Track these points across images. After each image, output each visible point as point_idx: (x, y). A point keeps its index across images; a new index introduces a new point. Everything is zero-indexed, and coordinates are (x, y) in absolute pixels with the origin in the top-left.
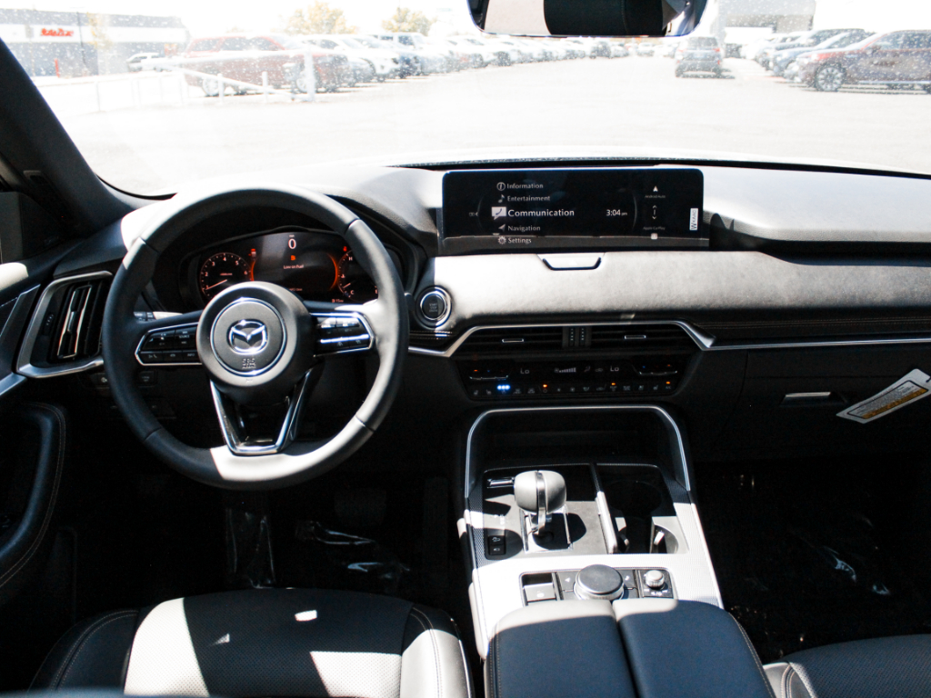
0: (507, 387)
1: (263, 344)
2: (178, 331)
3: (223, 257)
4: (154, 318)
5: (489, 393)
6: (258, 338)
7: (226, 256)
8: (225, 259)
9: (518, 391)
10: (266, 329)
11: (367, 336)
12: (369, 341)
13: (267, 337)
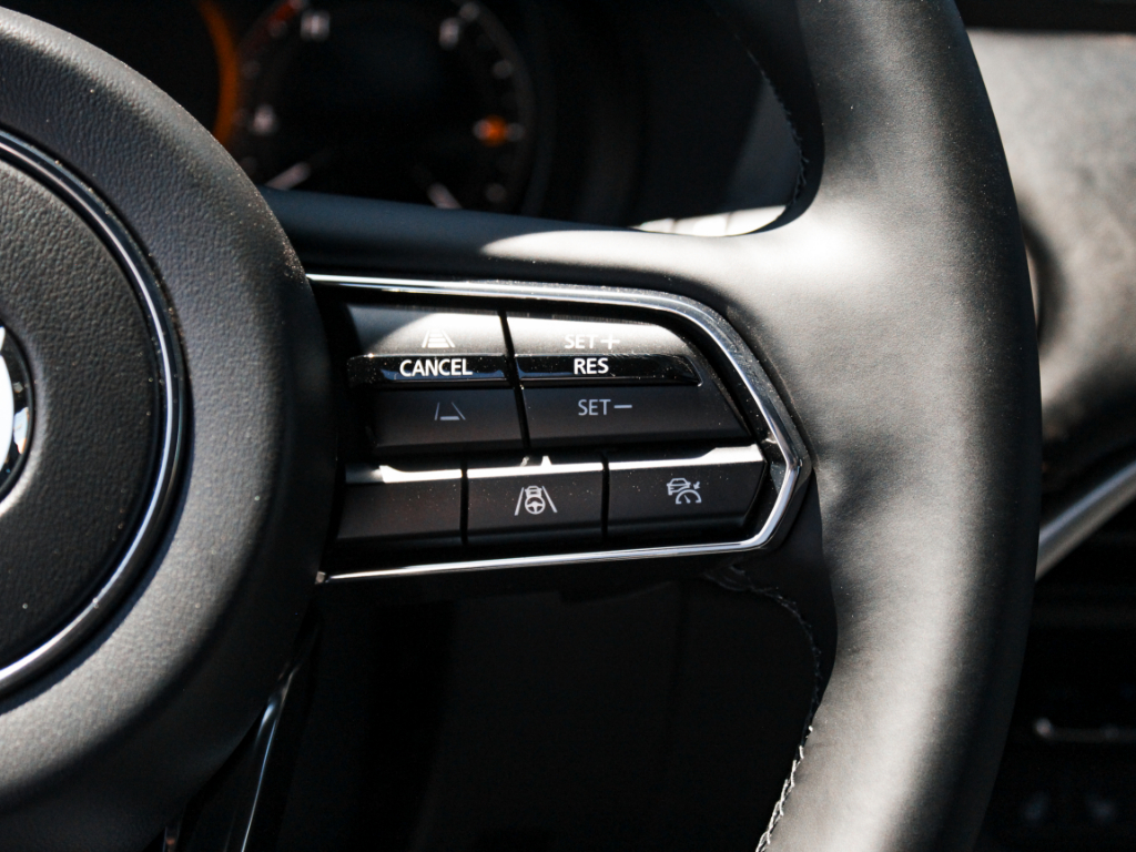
11: (752, 454)
12: (767, 493)
13: (24, 413)
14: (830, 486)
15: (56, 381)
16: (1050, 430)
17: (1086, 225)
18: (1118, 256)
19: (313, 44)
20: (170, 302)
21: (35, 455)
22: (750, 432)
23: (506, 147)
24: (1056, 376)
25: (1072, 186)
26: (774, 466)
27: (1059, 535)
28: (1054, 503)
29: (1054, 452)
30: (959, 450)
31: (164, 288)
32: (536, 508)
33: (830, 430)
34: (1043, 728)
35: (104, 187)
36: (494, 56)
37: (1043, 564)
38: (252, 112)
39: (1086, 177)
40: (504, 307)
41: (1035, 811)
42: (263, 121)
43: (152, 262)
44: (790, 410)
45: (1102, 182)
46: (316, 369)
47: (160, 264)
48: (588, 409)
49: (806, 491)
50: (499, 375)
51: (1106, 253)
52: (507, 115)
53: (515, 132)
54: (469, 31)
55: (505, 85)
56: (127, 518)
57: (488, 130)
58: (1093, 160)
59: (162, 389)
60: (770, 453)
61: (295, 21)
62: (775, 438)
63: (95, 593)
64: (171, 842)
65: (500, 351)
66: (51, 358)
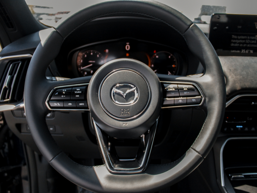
0: (241, 127)
1: (135, 99)
2: (73, 88)
3: (91, 53)
4: (56, 80)
5: (232, 129)
6: (131, 95)
7: (93, 52)
8: (92, 54)
9: (246, 129)
10: (137, 89)
11: (200, 97)
12: (201, 100)
13: (137, 94)
14: (207, 100)
15: (140, 91)
16: (227, 94)
17: (230, 75)
18: (233, 77)
19: (157, 59)
20: (149, 84)
21: (139, 98)
22: (200, 95)
23: (175, 67)
24: (228, 89)
25: (229, 71)
26: (202, 98)
27: (228, 104)
28: (227, 100)
29: (228, 96)
30: (219, 96)
31: (149, 83)
32: (181, 102)
33: (207, 95)
34: (226, 122)
35: (144, 75)
36: (174, 59)
37: (226, 106)
38: (151, 65)
39: (230, 70)
40: (177, 84)
41: (225, 129)
42: (153, 66)
43: (148, 81)
44: (203, 93)
45: (232, 70)
46: (161, 90)
47: (149, 81)
48: (185, 93)
49: (205, 100)
50: (177, 90)
51: (232, 77)
52: (175, 64)
53: (176, 66)
54: (171, 57)
55: (175, 62)
56: (146, 103)
57: (173, 66)
58: (231, 68)
59: (149, 92)
60: (202, 97)
61: (155, 57)
62: (202, 95)
63: (144, 109)
64: (149, 131)
65: (177, 88)
66: (140, 89)
